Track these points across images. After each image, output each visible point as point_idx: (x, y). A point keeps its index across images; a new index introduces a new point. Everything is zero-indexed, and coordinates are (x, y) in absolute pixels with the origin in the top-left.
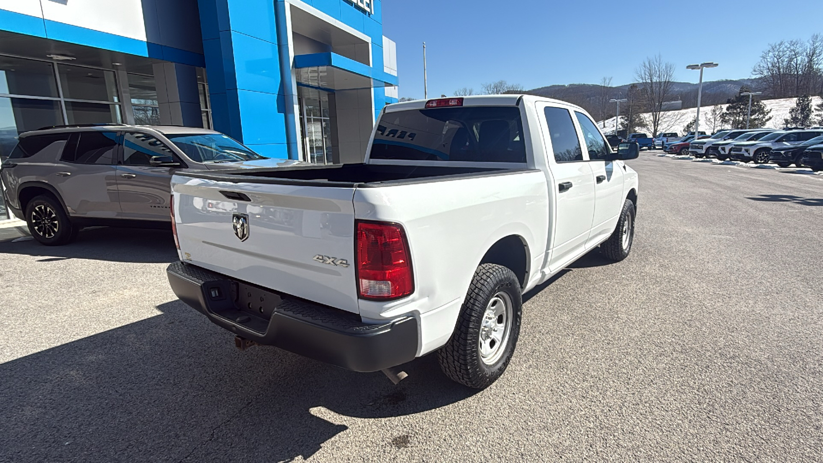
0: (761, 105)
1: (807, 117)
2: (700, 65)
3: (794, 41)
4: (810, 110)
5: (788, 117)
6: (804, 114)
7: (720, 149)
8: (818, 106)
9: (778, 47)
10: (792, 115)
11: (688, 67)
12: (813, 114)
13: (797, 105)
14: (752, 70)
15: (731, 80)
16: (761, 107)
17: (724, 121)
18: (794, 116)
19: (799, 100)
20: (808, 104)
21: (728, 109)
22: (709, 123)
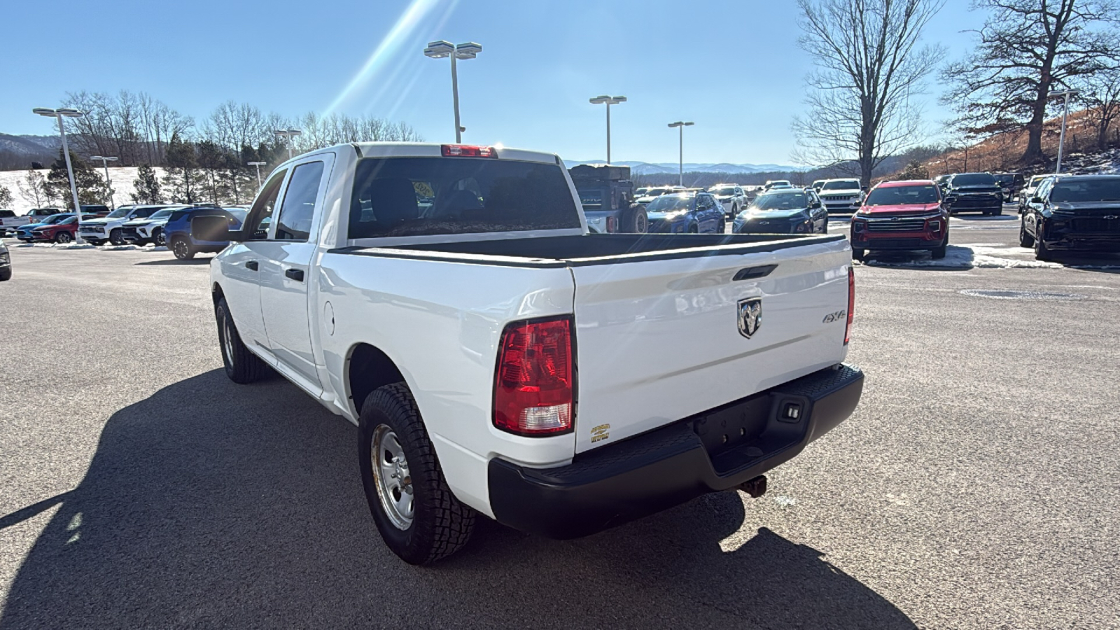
0: (97, 175)
1: (155, 192)
2: (55, 110)
3: (100, 94)
4: (156, 183)
5: (135, 191)
6: (151, 188)
7: (138, 231)
8: (164, 179)
9: (80, 98)
10: (138, 190)
11: (35, 111)
12: (161, 188)
13: (140, 176)
14: (53, 125)
15: (8, 135)
16: (96, 177)
17: (50, 194)
18: (140, 190)
19: (140, 170)
20: (152, 176)
21: (50, 177)
22: (27, 197)
